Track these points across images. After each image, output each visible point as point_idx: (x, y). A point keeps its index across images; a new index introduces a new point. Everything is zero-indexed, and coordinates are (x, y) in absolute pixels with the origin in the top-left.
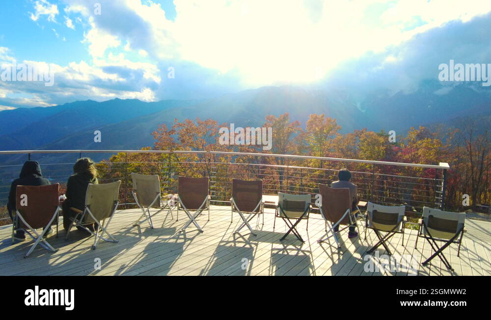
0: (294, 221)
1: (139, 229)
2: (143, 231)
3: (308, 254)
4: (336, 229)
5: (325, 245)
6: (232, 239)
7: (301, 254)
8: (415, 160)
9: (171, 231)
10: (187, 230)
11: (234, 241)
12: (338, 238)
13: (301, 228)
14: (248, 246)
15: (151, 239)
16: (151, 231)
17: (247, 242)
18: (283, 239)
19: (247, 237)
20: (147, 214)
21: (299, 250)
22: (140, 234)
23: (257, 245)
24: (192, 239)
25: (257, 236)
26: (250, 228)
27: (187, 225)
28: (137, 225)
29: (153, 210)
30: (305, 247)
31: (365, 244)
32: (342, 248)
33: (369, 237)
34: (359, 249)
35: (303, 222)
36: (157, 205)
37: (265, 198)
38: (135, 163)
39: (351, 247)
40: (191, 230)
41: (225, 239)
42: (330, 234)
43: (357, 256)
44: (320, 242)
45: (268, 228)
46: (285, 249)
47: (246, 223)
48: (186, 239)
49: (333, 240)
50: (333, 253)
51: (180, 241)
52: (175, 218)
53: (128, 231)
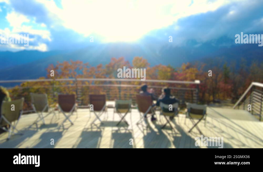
0: (123, 114)
1: (37, 125)
2: (39, 126)
3: (131, 131)
4: (145, 117)
5: (140, 126)
6: (90, 127)
7: (127, 132)
8: (185, 79)
9: (55, 125)
10: (65, 124)
11: (92, 128)
12: (146, 121)
13: (128, 118)
14: (99, 130)
15: (44, 130)
16: (43, 126)
17: (98, 128)
18: (118, 124)
19: (99, 125)
20: (41, 116)
21: (126, 130)
22: (37, 128)
23: (104, 129)
24: (67, 129)
25: (104, 124)
26: (100, 120)
27: (65, 121)
28: (35, 123)
29: (44, 114)
30: (130, 128)
31: (160, 124)
32: (148, 127)
33: (162, 119)
34: (157, 126)
35: (128, 115)
36: (46, 111)
37: (108, 103)
38: (36, 87)
39: (153, 126)
40: (67, 124)
41: (87, 127)
42: (142, 120)
43: (156, 130)
44: (138, 124)
45: (110, 119)
46: (119, 130)
47: (98, 118)
48: (64, 129)
49: (144, 123)
50: (144, 130)
51: (61, 130)
52: (58, 117)
53: (30, 127)
